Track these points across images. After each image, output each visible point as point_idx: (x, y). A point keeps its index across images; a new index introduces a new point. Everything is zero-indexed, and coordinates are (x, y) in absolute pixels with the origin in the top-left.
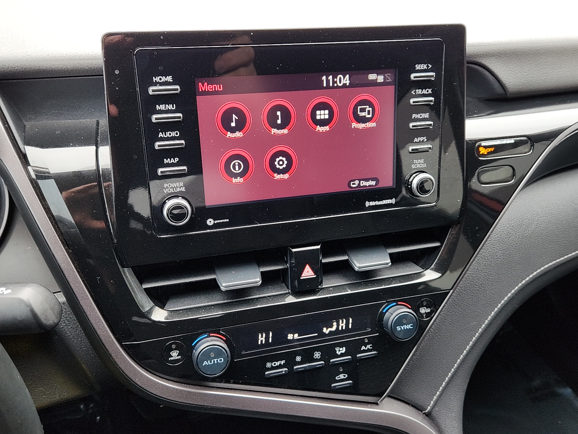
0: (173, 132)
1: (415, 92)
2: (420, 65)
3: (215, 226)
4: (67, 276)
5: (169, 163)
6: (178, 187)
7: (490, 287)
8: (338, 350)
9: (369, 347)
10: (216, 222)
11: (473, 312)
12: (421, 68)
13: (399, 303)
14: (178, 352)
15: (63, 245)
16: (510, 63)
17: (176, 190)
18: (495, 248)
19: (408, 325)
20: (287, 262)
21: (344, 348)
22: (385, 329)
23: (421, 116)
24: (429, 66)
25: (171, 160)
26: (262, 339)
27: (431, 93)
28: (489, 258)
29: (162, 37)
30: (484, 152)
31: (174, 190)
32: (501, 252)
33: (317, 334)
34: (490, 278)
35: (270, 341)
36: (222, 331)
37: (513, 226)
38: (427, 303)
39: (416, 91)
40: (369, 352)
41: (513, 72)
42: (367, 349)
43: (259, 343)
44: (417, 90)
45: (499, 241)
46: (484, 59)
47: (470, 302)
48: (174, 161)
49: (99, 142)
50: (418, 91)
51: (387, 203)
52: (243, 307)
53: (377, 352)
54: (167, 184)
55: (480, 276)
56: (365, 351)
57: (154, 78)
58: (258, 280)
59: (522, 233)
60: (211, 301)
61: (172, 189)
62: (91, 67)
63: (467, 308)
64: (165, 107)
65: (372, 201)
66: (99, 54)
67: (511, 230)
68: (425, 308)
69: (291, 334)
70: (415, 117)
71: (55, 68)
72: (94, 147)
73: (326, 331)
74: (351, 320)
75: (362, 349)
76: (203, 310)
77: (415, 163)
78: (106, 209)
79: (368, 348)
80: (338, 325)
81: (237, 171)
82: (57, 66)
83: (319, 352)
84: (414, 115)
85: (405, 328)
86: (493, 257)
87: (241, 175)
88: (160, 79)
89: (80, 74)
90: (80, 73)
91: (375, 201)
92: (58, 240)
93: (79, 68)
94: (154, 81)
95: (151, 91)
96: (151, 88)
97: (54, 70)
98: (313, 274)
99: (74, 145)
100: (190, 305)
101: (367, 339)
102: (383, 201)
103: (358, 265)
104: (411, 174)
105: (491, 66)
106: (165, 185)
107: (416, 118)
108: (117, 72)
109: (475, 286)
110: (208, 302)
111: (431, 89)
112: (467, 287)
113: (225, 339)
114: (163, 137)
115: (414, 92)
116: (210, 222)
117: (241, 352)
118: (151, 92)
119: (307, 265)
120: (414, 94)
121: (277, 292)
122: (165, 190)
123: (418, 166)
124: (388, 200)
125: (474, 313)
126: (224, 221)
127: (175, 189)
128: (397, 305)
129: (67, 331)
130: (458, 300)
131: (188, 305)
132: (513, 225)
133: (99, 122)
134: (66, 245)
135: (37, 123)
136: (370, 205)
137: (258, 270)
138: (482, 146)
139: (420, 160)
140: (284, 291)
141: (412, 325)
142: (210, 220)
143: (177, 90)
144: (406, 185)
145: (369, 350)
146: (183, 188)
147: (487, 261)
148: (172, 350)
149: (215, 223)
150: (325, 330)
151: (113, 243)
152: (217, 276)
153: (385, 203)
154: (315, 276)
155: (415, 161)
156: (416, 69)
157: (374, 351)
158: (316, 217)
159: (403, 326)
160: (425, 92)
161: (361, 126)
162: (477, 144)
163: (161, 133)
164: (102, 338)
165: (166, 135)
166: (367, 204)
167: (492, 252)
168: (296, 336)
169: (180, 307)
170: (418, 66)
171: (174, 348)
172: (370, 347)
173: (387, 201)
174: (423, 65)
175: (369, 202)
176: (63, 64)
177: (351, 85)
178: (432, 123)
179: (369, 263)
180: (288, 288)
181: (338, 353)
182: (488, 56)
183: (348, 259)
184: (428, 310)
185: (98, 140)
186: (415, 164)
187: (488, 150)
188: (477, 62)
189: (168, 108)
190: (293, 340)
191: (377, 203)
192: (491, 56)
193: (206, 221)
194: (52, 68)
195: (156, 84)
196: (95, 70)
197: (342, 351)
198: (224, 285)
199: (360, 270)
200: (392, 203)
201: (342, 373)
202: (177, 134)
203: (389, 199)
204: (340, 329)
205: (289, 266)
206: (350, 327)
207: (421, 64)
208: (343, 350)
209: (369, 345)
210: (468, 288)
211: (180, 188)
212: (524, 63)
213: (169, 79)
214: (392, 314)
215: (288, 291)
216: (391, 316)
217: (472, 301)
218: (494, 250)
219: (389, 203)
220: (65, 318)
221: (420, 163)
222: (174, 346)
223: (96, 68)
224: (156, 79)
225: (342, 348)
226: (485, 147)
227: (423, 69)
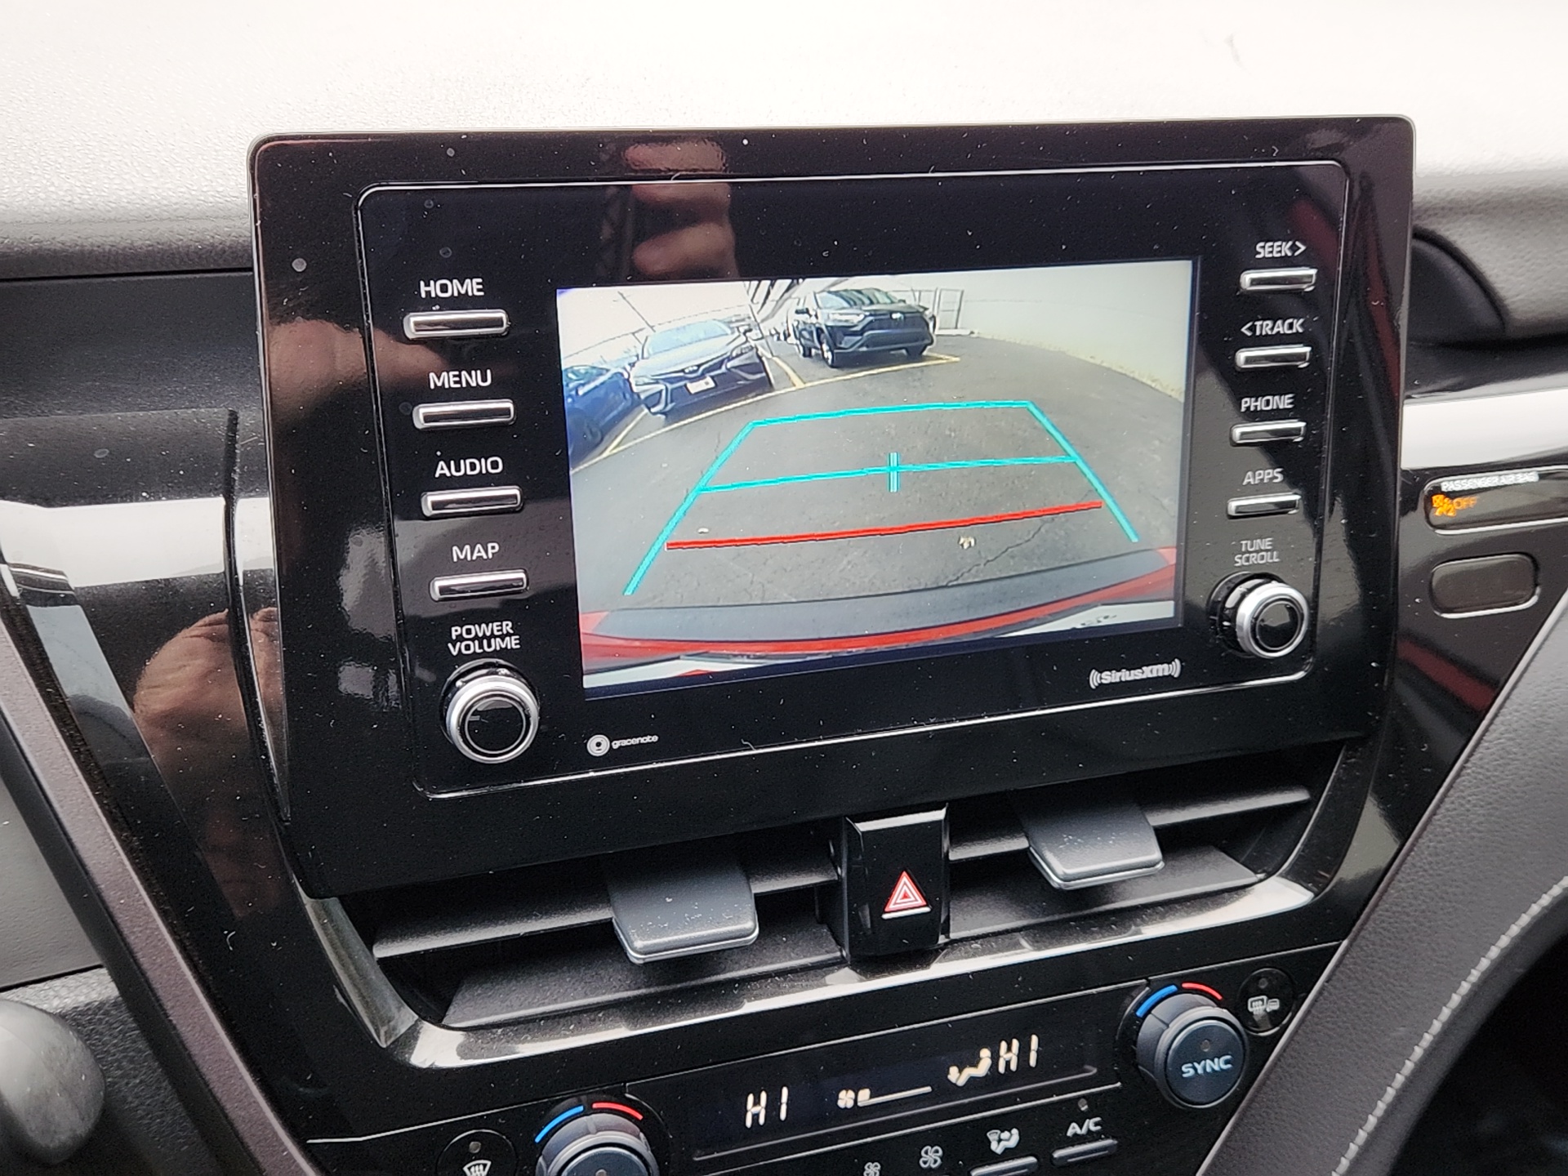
0: (483, 460)
1: (1253, 329)
2: (1270, 244)
3: (612, 758)
4: (126, 932)
5: (469, 558)
6: (496, 637)
7: (1450, 920)
8: (996, 1137)
9: (1091, 1125)
10: (616, 744)
11: (1399, 998)
12: (1272, 252)
13: (1185, 985)
14: (489, 1163)
15: (113, 829)
16: (1518, 234)
17: (489, 646)
18: (1464, 798)
19: (1216, 1060)
20: (835, 863)
21: (1015, 1131)
22: (1140, 1067)
23: (1268, 403)
24: (1299, 248)
25: (476, 550)
26: (755, 1109)
27: (1300, 330)
28: (1447, 830)
29: (451, 152)
30: (1448, 511)
31: (481, 646)
32: (1481, 811)
33: (928, 1089)
34: (1450, 890)
35: (783, 1116)
36: (629, 1093)
37: (1516, 730)
38: (1270, 981)
39: (1255, 326)
40: (1090, 1142)
41: (1528, 261)
42: (1084, 1131)
43: (749, 1123)
44: (1258, 323)
45: (1476, 779)
46: (1445, 221)
47: (1391, 968)
48: (483, 554)
49: (237, 486)
50: (1262, 326)
51: (1155, 675)
52: (699, 1013)
53: (1116, 1142)
54: (462, 627)
55: (1421, 887)
56: (1078, 1139)
57: (422, 283)
58: (747, 923)
59: (1542, 750)
60: (594, 993)
61: (476, 642)
62: (212, 245)
63: (1380, 986)
64: (457, 379)
65: (1110, 671)
66: (239, 201)
67: (1511, 743)
68: (1265, 997)
69: (847, 1089)
70: (1248, 408)
71: (92, 245)
72: (220, 502)
73: (956, 1076)
74: (1035, 1039)
75: (1070, 1133)
76: (572, 1027)
77: (1243, 549)
78: (258, 707)
79: (1089, 1131)
80: (995, 1057)
82: (100, 240)
83: (937, 1148)
84: (1247, 399)
85: (1208, 1070)
86: (1458, 828)
88: (444, 288)
89: (176, 266)
90: (178, 261)
91: (1119, 671)
92: (97, 814)
93: (174, 246)
94: (423, 295)
95: (412, 325)
96: (413, 320)
97: (91, 252)
98: (921, 902)
99: (155, 496)
100: (525, 1008)
101: (1085, 1102)
102: (1144, 668)
103: (1061, 869)
104: (1232, 585)
105: (1462, 243)
106: (453, 629)
107: (1252, 409)
108: (299, 265)
109: (1406, 919)
110: (586, 996)
111: (1301, 321)
112: (1383, 921)
113: (640, 1117)
114: (448, 474)
115: (1249, 329)
116: (598, 744)
117: (691, 1156)
118: (413, 330)
119: (904, 873)
120: (1249, 334)
121: (805, 957)
122: (454, 647)
123: (1255, 559)
124: (1159, 666)
125: (1399, 1002)
126: (642, 740)
127: (485, 642)
128: (1181, 991)
129: (127, 1094)
130: (1355, 964)
131: (521, 1007)
132: (1515, 726)
133: (237, 418)
134: (125, 825)
135: (34, 421)
136: (1104, 681)
137: (746, 889)
138: (1443, 493)
139: (1259, 541)
140: (827, 952)
141: (1228, 1057)
142: (599, 740)
143: (497, 323)
144: (1216, 618)
145: (1091, 1137)
146: (513, 638)
147: (1440, 838)
148: (471, 1158)
149: (615, 747)
150: (953, 1074)
151: (280, 819)
152: (615, 913)
153: (1150, 676)
154: (927, 909)
155: (1244, 542)
156: (1258, 256)
157: (1107, 1138)
158: (934, 723)
159: (1203, 1062)
160: (1281, 328)
162: (1428, 487)
163: (442, 463)
164: (242, 1128)
165: (458, 469)
166: (1095, 679)
167: (1454, 813)
168: (864, 1097)
169: (497, 1014)
170: (1263, 247)
171: (477, 1151)
172: (1096, 1124)
173: (1155, 667)
174: (1279, 243)
175: (1101, 672)
176: (118, 233)
178: (1302, 425)
179: (1095, 863)
180: (839, 943)
181: (997, 1148)
182: (1456, 213)
183: (1028, 848)
184: (1274, 1005)
185: (235, 480)
186: (1243, 553)
187: (1459, 504)
188: (1425, 230)
189: (467, 382)
190: (857, 1111)
191: (1126, 675)
192: (1465, 214)
193: (586, 744)
194: (82, 246)
195: (429, 303)
196: (225, 252)
197: (1008, 1140)
198: (639, 944)
199: (1068, 886)
200: (1170, 675)
202: (495, 465)
203: (1162, 663)
204: (1002, 1069)
205: (844, 875)
206: (1033, 1062)
207: (1275, 241)
208: (1012, 1138)
209: (1090, 1118)
210: (1384, 925)
211: (503, 640)
212: (1558, 234)
213: (473, 287)
214: (1167, 1026)
215: (838, 954)
216: (1163, 1031)
217: (1397, 963)
218: (1462, 805)
219: (1160, 674)
220: (122, 1052)
221: (1262, 551)
222: (474, 1146)
223: (230, 247)
224: (428, 289)
225: (1010, 1131)
226: (1451, 495)
227: (1279, 255)
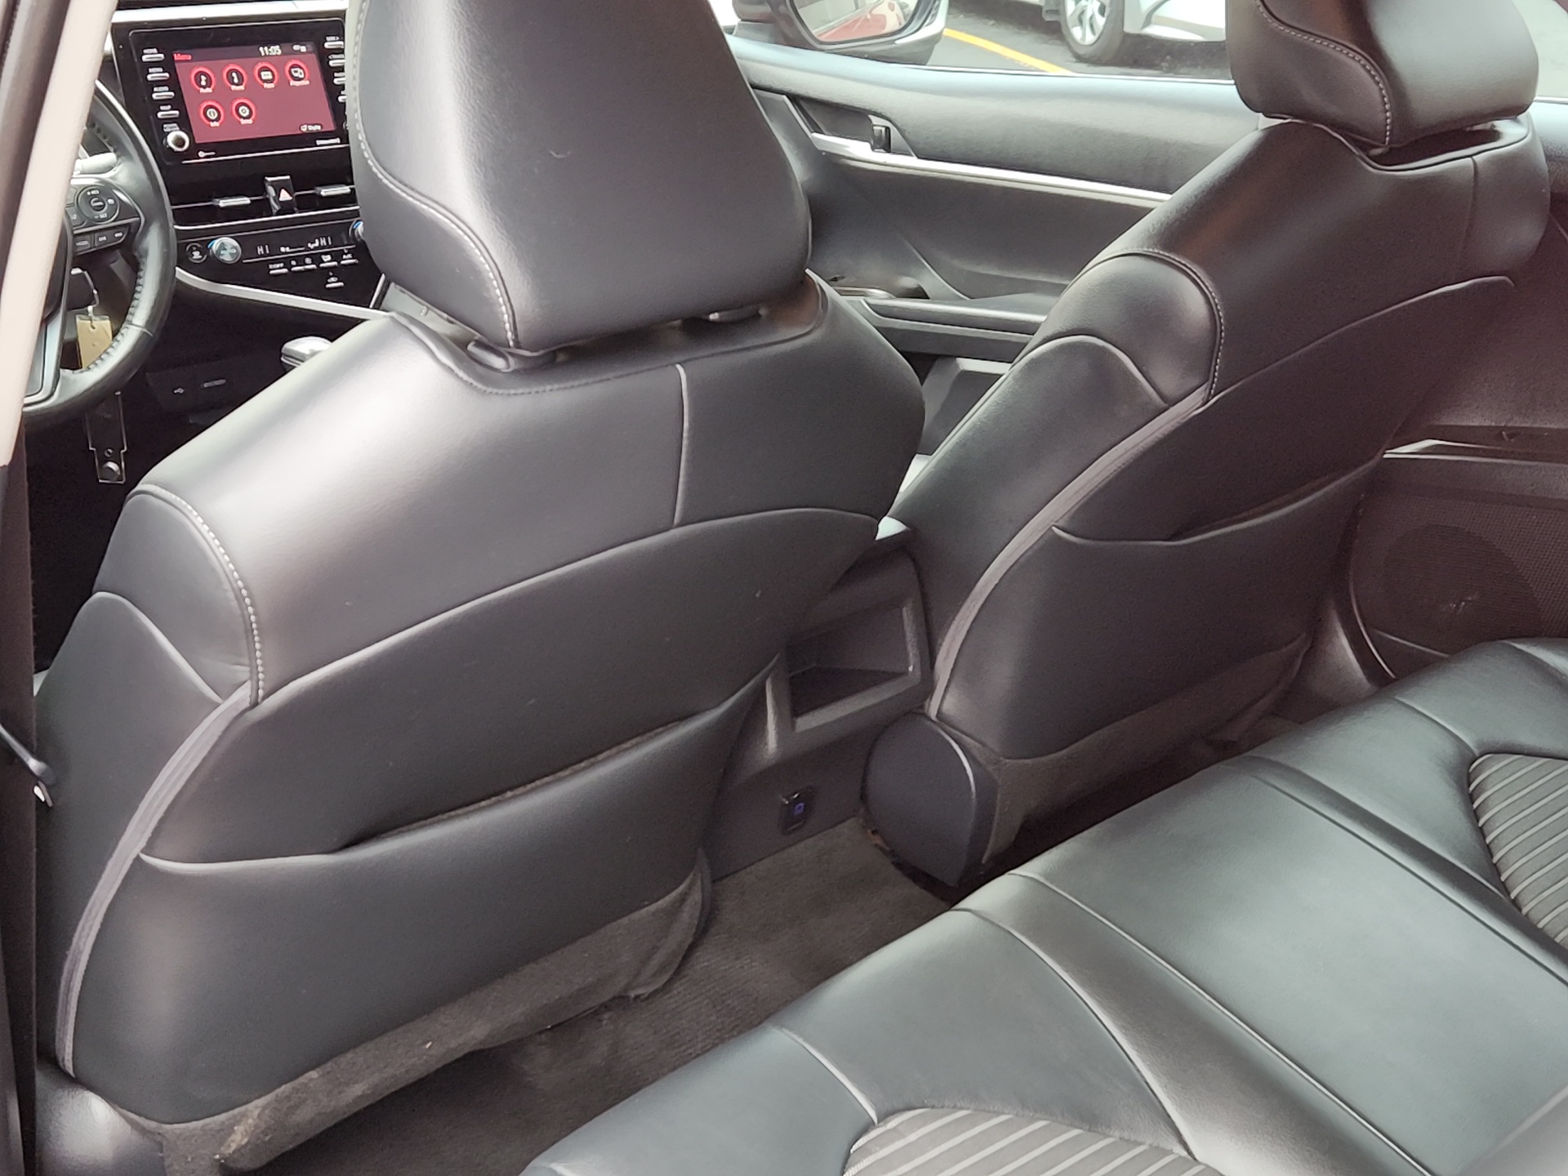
0: (164, 87)
1: (331, 56)
3: (205, 157)
8: (325, 257)
10: (207, 154)
12: (330, 39)
14: (199, 252)
24: (337, 38)
25: (166, 107)
26: (260, 250)
33: (304, 248)
35: (268, 252)
43: (259, 253)
53: (357, 260)
56: (346, 259)
57: (144, 49)
64: (155, 70)
65: (320, 141)
69: (283, 247)
73: (311, 246)
74: (329, 238)
75: (344, 258)
80: (319, 241)
81: (213, 117)
83: (309, 258)
84: (335, 73)
87: (217, 120)
88: (149, 50)
91: (323, 141)
94: (145, 52)
95: (144, 58)
98: (289, 196)
101: (345, 250)
102: (329, 140)
108: (121, 47)
116: (203, 154)
119: (283, 189)
126: (211, 153)
143: (161, 58)
145: (350, 258)
150: (309, 245)
154: (291, 199)
161: (298, 83)
163: (156, 88)
165: (159, 89)
166: (317, 143)
168: (288, 249)
170: (328, 37)
171: (195, 249)
175: (318, 141)
177: (283, 54)
181: (325, 260)
189: (158, 71)
190: (286, 252)
191: (325, 142)
193: (198, 154)
195: (147, 53)
197: (328, 258)
200: (338, 142)
201: (332, 276)
202: (167, 88)
204: (322, 245)
206: (330, 243)
207: (330, 36)
213: (155, 50)
224: (146, 50)
